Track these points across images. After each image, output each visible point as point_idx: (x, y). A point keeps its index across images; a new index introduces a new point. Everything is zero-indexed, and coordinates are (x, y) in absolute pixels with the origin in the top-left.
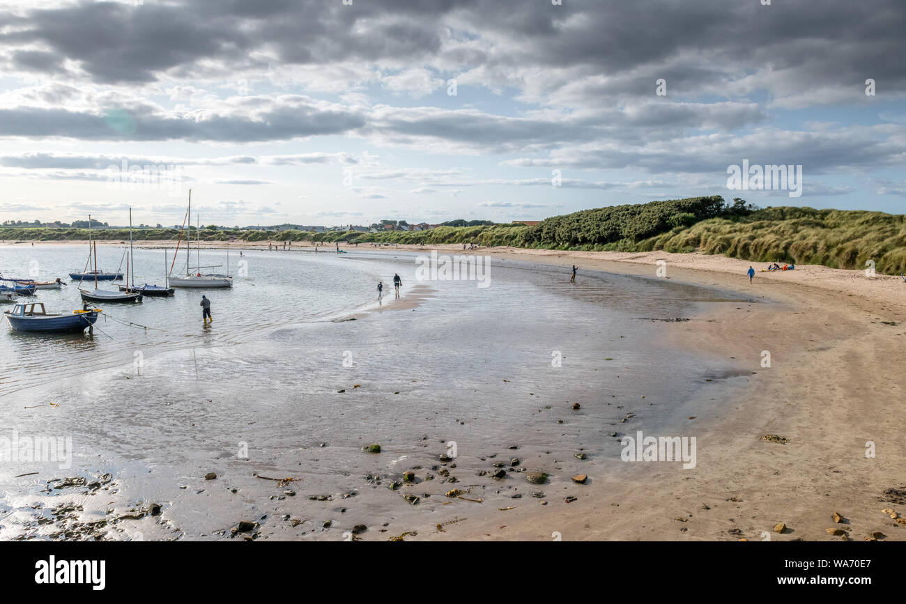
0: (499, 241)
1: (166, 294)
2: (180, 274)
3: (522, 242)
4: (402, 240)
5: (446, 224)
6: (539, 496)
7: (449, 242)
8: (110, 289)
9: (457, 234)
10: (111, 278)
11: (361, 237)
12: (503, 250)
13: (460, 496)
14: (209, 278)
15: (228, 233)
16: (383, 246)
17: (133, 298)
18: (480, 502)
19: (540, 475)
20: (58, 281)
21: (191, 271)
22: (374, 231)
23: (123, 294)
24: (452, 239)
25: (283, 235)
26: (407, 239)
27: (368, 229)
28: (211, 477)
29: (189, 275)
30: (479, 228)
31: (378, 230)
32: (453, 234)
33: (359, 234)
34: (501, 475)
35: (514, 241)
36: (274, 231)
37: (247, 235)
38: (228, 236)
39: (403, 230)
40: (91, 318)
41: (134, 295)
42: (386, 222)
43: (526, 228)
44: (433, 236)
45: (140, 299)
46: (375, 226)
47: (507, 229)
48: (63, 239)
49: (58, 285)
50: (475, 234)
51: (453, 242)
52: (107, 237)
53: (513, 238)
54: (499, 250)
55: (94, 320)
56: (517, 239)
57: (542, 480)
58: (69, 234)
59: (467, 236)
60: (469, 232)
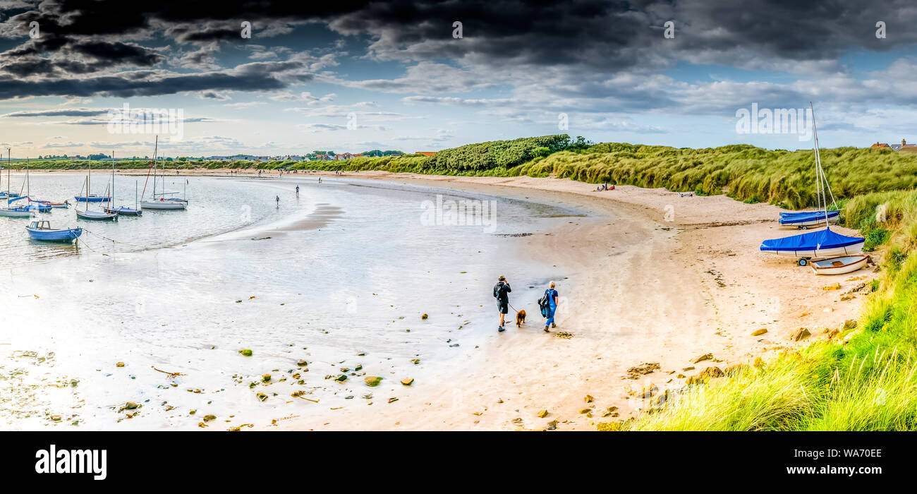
0: (404, 168)
1: (136, 214)
2: (149, 199)
3: (421, 169)
4: (327, 168)
5: (365, 154)
6: (368, 397)
7: (364, 169)
8: (97, 209)
9: (371, 163)
10: (99, 200)
11: (295, 165)
12: (406, 176)
13: (302, 396)
14: (169, 202)
15: (193, 163)
16: (311, 172)
17: (111, 217)
18: (317, 402)
19: (374, 380)
20: (66, 202)
21: (156, 197)
22: (307, 160)
23: (106, 215)
24: (367, 166)
25: (235, 164)
26: (330, 167)
27: (303, 158)
28: (121, 365)
29: (155, 199)
30: (387, 158)
31: (310, 159)
32: (367, 163)
33: (293, 163)
34: (343, 379)
35: (415, 169)
36: (229, 161)
37: (208, 164)
38: (193, 166)
39: (330, 159)
40: (78, 232)
41: (113, 215)
42: (318, 153)
43: (425, 157)
44: (351, 164)
45: (116, 218)
46: (309, 156)
47: (410, 159)
48: (79, 168)
49: (64, 206)
50: (385, 163)
51: (367, 169)
52: (108, 167)
53: (415, 166)
54: (403, 176)
55: (79, 234)
56: (417, 167)
57: (375, 383)
58: (83, 165)
59: (378, 165)
60: (380, 161)
